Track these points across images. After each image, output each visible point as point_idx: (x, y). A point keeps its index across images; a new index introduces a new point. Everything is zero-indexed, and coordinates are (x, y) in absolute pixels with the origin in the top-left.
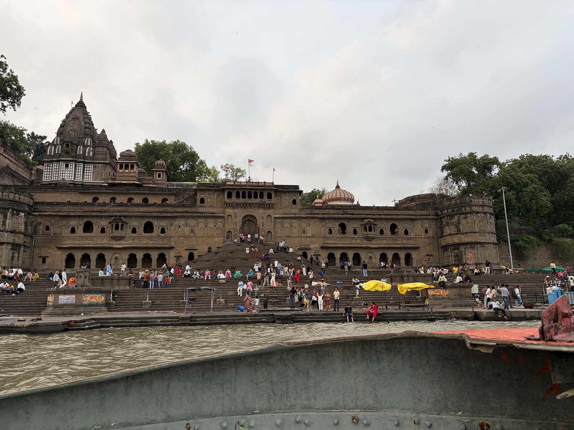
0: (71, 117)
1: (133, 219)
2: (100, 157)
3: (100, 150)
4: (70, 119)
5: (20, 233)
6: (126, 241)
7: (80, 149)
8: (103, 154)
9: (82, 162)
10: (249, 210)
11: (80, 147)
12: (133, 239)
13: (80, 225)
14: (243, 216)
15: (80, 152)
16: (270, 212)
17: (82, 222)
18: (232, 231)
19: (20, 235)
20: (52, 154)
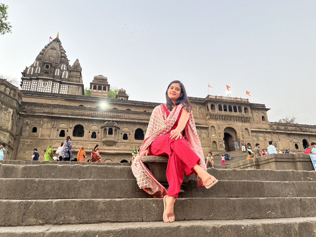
0: (50, 47)
1: (125, 125)
2: (75, 79)
3: (75, 74)
4: (48, 49)
5: (7, 131)
6: (118, 147)
7: (57, 71)
8: (77, 78)
9: (58, 82)
10: (230, 123)
11: (58, 70)
12: (125, 146)
13: (71, 128)
14: (225, 127)
15: (57, 73)
16: (247, 125)
17: (73, 125)
18: (217, 141)
19: (6, 133)
20: (32, 74)
